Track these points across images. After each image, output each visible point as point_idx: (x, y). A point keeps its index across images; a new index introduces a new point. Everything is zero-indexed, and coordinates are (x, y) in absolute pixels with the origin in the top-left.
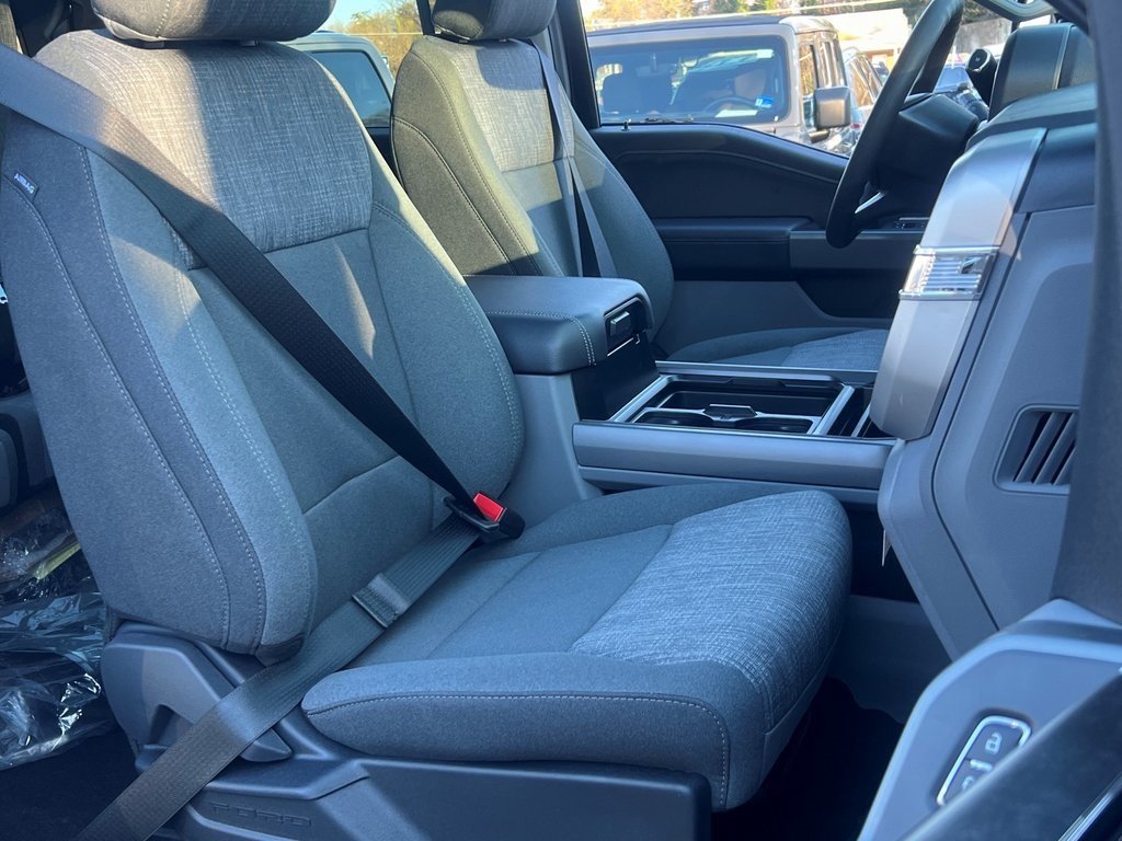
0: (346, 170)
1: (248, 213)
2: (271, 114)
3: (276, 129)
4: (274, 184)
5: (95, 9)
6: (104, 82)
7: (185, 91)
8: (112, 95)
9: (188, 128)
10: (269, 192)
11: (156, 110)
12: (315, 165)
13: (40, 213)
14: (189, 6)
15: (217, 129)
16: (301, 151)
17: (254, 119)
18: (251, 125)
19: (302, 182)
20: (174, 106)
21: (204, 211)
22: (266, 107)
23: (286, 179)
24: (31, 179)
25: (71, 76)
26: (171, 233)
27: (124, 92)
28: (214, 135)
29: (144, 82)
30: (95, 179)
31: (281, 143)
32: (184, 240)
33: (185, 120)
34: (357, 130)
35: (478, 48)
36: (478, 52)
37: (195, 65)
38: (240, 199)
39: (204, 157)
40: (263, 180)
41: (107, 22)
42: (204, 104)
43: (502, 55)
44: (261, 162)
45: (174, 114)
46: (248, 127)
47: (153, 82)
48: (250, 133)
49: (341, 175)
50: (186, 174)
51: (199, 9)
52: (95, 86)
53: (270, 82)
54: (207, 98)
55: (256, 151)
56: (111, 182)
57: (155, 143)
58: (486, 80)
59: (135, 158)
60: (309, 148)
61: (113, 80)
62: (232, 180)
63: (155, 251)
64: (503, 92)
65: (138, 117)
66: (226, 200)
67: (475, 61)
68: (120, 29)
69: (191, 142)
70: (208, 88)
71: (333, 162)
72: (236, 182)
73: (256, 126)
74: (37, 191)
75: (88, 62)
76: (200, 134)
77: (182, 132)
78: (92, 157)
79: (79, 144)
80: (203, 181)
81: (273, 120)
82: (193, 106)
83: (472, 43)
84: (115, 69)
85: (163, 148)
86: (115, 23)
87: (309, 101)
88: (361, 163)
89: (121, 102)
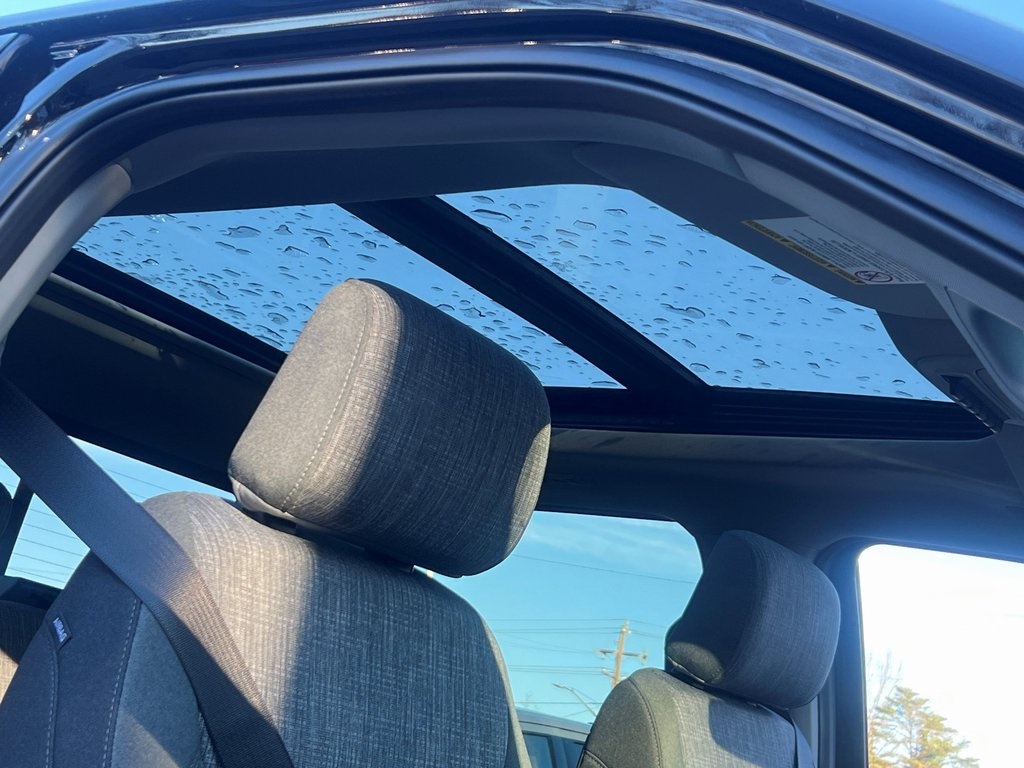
0: (471, 750)
1: (317, 751)
2: (395, 648)
3: (395, 666)
4: (367, 730)
5: (230, 471)
6: (198, 539)
7: (295, 584)
8: (201, 554)
9: (279, 624)
10: (356, 737)
11: (249, 590)
12: (431, 728)
13: (59, 667)
14: (327, 483)
15: (317, 638)
16: (419, 704)
17: (371, 647)
18: (364, 651)
19: (406, 743)
20: (273, 594)
21: (255, 720)
22: (391, 638)
23: (385, 730)
24: (68, 626)
25: (166, 525)
26: (202, 735)
27: (217, 557)
28: (311, 645)
29: (247, 555)
30: (136, 639)
31: (395, 686)
32: (215, 750)
33: (281, 614)
34: (502, 708)
35: (714, 697)
36: (712, 703)
37: (320, 560)
38: (313, 731)
39: (287, 664)
40: (354, 720)
41: (237, 485)
42: (313, 605)
43: (744, 718)
44: (359, 698)
45: (270, 602)
46: (360, 651)
47: (259, 559)
48: (359, 659)
49: (463, 753)
50: (253, 674)
51: (339, 491)
52: (186, 540)
53: (408, 613)
54: (319, 599)
55: (358, 683)
56: (153, 648)
57: (229, 624)
58: (714, 738)
59: (197, 632)
60: (431, 706)
61: (210, 541)
62: (312, 704)
63: (169, 746)
64: (735, 759)
65: (221, 588)
66: (294, 725)
67: (706, 711)
68: (246, 495)
69: (278, 641)
70: (326, 589)
71: (456, 733)
72: (318, 709)
73: (370, 654)
74: (67, 640)
75: (192, 517)
76: (293, 637)
77: (271, 626)
78: (144, 614)
79: (136, 597)
80: (274, 691)
81: (395, 656)
82: (297, 602)
83: (707, 689)
84: (220, 531)
85: (237, 634)
86: (244, 488)
87: (451, 651)
88: (494, 749)
89: (208, 565)
